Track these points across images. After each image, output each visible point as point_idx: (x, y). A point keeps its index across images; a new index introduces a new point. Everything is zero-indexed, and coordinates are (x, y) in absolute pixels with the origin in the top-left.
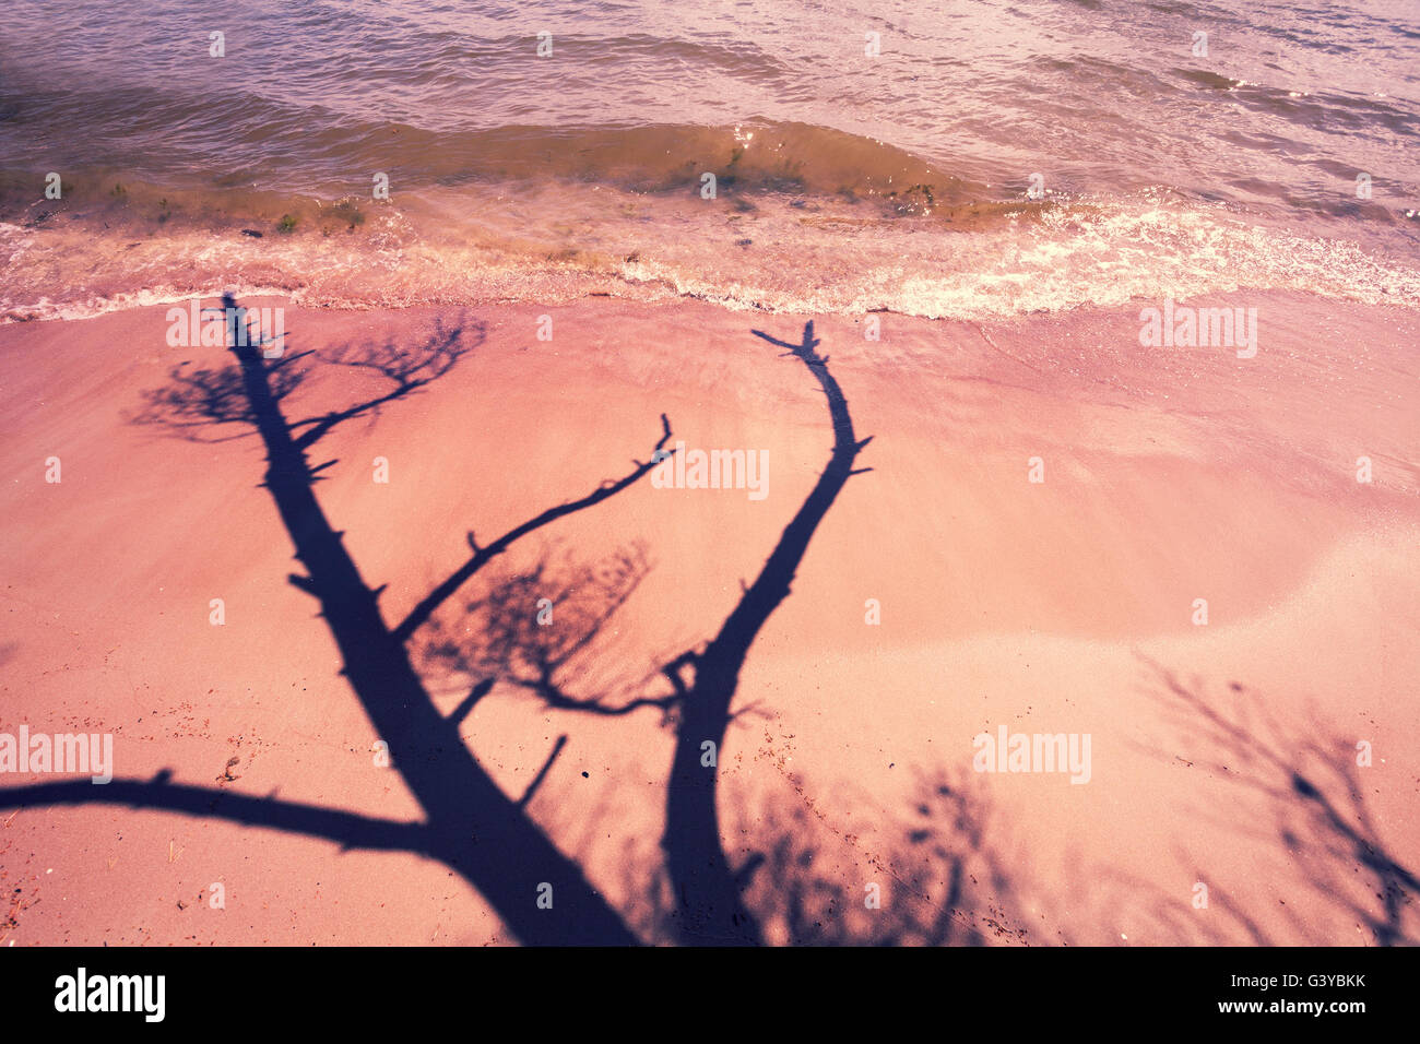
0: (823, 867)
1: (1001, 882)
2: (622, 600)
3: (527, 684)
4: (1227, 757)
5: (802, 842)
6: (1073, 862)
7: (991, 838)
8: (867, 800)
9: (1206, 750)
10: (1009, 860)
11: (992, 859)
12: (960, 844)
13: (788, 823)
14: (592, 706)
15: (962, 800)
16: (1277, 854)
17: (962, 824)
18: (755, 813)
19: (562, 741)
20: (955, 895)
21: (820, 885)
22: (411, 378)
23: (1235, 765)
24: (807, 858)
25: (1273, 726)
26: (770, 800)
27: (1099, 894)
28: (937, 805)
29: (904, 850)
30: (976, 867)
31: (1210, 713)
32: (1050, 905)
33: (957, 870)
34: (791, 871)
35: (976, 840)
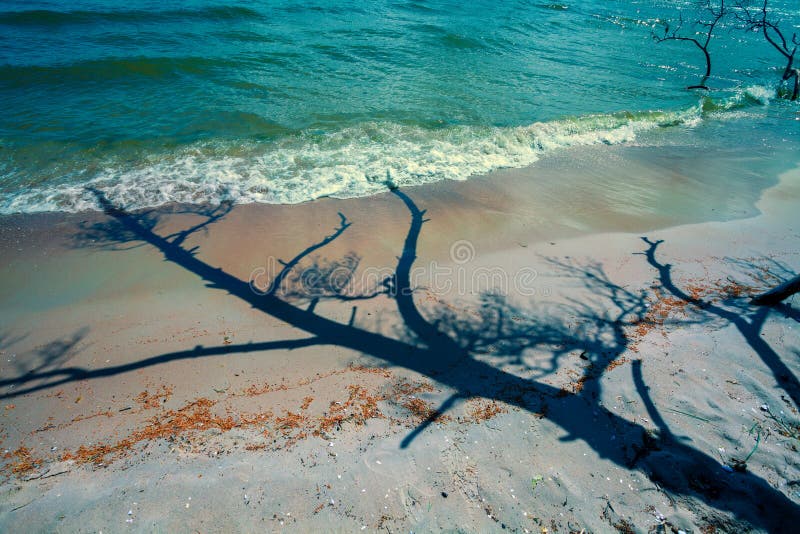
0: (459, 318)
1: (513, 310)
3: (332, 297)
4: (568, 273)
5: (451, 314)
6: (532, 302)
7: (507, 301)
8: (467, 302)
9: (562, 272)
10: (514, 305)
11: (509, 306)
12: (499, 305)
13: (444, 312)
14: (360, 298)
15: (495, 296)
16: (586, 290)
17: (497, 301)
18: (432, 311)
20: (501, 315)
21: (461, 322)
22: (215, 214)
23: (571, 274)
24: (454, 317)
26: (435, 308)
27: (541, 308)
28: (488, 298)
29: (483, 310)
30: (505, 309)
31: (561, 265)
32: (528, 311)
33: (500, 311)
34: (450, 321)
35: (503, 303)
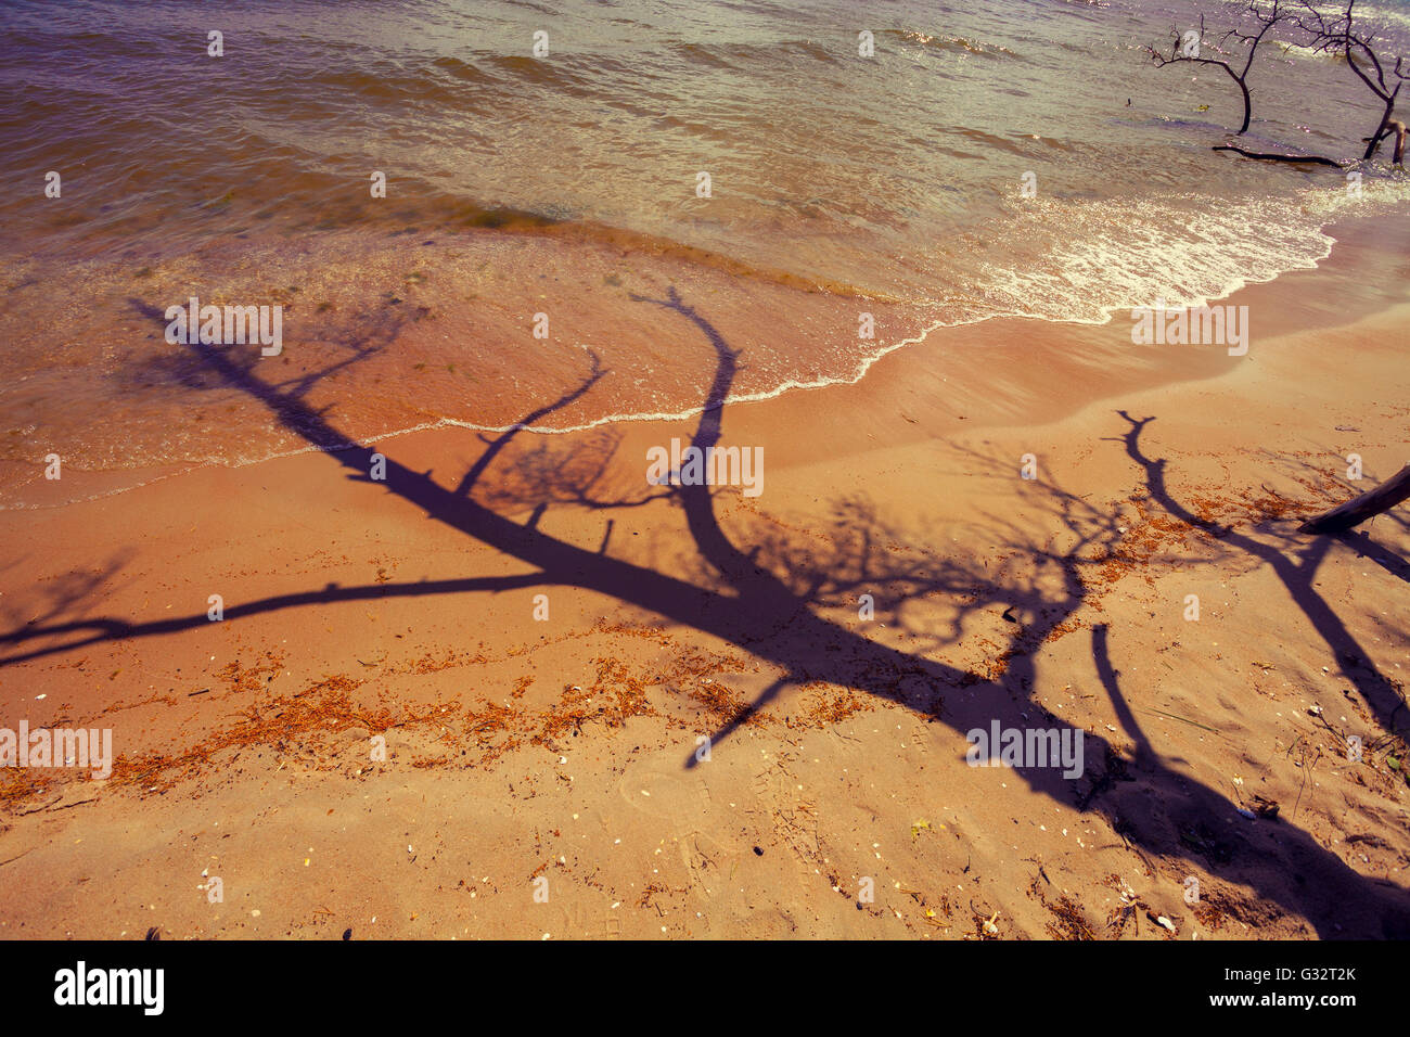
0: (794, 544)
1: (890, 533)
2: (612, 453)
3: (571, 501)
4: (987, 469)
5: (779, 537)
6: (923, 519)
7: (879, 518)
8: (808, 516)
9: (976, 468)
10: (891, 524)
11: (882, 526)
12: (864, 523)
13: (768, 532)
14: (620, 504)
15: (859, 507)
16: (1016, 499)
17: (862, 516)
18: (746, 531)
19: (611, 523)
20: (868, 541)
21: (796, 551)
23: (992, 472)
24: (784, 543)
25: (1007, 454)
26: (753, 525)
27: (939, 528)
28: (846, 511)
29: (836, 530)
30: (874, 529)
31: (976, 454)
32: (916, 536)
33: (866, 533)
34: (778, 549)
35: (872, 520)
